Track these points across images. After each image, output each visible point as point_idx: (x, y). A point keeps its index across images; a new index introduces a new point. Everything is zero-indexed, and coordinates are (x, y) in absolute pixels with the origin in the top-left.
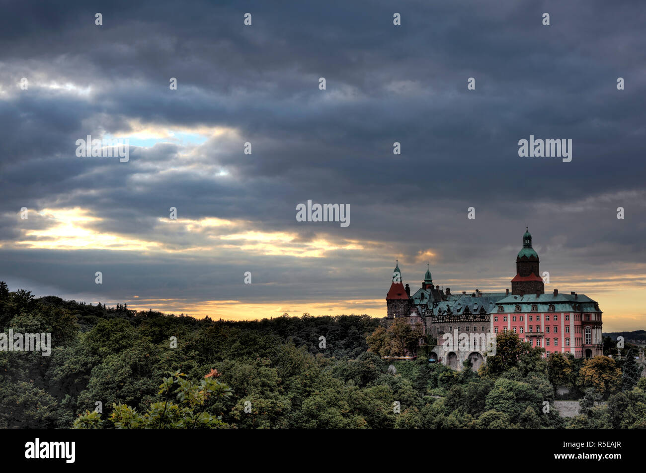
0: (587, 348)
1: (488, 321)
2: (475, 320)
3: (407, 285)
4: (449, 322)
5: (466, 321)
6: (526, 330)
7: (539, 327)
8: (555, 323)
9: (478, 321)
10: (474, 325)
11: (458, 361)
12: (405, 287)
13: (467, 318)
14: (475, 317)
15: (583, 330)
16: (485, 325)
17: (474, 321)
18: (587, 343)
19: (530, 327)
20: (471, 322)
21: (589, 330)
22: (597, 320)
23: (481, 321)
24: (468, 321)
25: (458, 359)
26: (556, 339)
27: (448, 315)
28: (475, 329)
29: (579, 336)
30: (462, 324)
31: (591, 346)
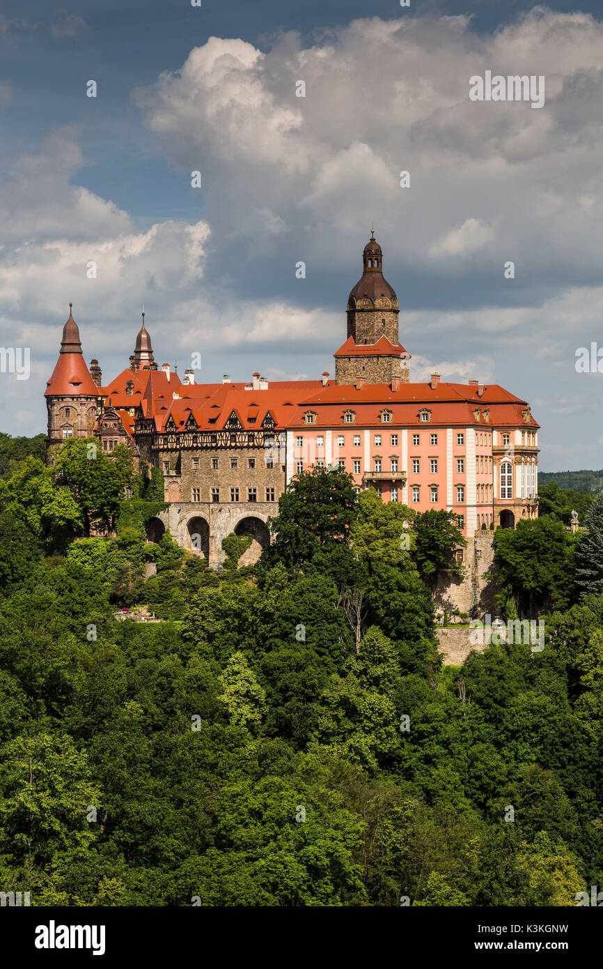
0: (503, 508)
1: (281, 447)
2: (251, 444)
3: (94, 362)
4: (192, 449)
5: (230, 447)
6: (367, 465)
7: (395, 459)
8: (434, 450)
9: (259, 447)
10: (250, 454)
11: (213, 537)
12: (89, 366)
13: (233, 438)
14: (252, 438)
15: (495, 467)
16: (276, 454)
17: (248, 447)
18: (503, 495)
19: (377, 459)
20: (242, 448)
21: (509, 466)
22: (526, 444)
23: (264, 447)
24: (236, 447)
25: (211, 535)
26: (434, 488)
27: (189, 432)
28: (252, 465)
29: (486, 480)
30: (221, 453)
31: (512, 502)
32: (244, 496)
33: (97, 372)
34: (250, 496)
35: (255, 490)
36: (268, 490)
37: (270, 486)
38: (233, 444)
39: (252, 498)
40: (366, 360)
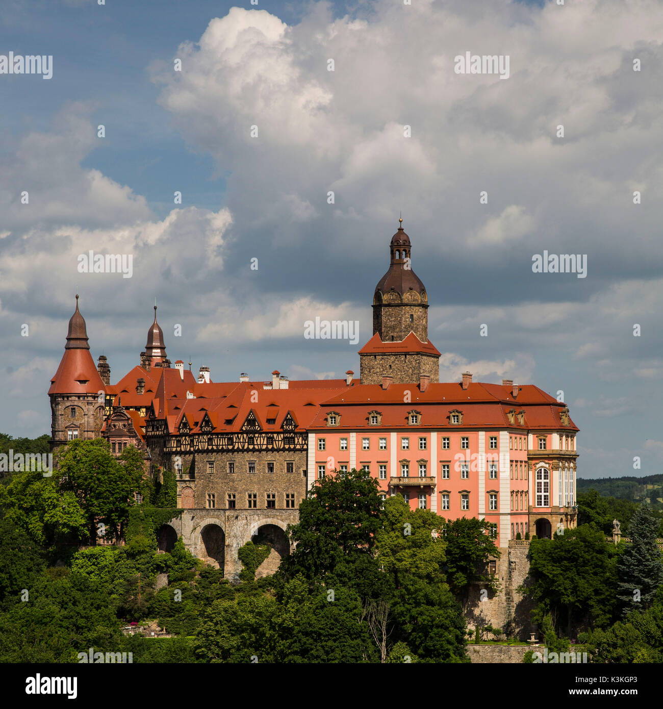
0: (539, 517)
1: (301, 450)
2: (270, 447)
3: (103, 358)
4: (207, 451)
5: (248, 450)
6: (394, 470)
7: (423, 464)
9: (278, 450)
10: (269, 457)
11: (228, 546)
12: (97, 363)
13: (251, 441)
14: (271, 440)
15: (531, 473)
16: (296, 458)
17: (267, 450)
18: (540, 503)
19: (405, 464)
20: (260, 451)
21: (546, 472)
22: (564, 449)
23: (284, 450)
24: (254, 450)
25: (227, 543)
26: (465, 495)
27: (203, 434)
28: (271, 469)
29: (522, 487)
30: (238, 458)
31: (549, 510)
32: (262, 502)
33: (105, 369)
34: (269, 502)
35: (274, 496)
36: (288, 496)
37: (290, 492)
38: (251, 447)
39: (271, 505)
40: (393, 358)
